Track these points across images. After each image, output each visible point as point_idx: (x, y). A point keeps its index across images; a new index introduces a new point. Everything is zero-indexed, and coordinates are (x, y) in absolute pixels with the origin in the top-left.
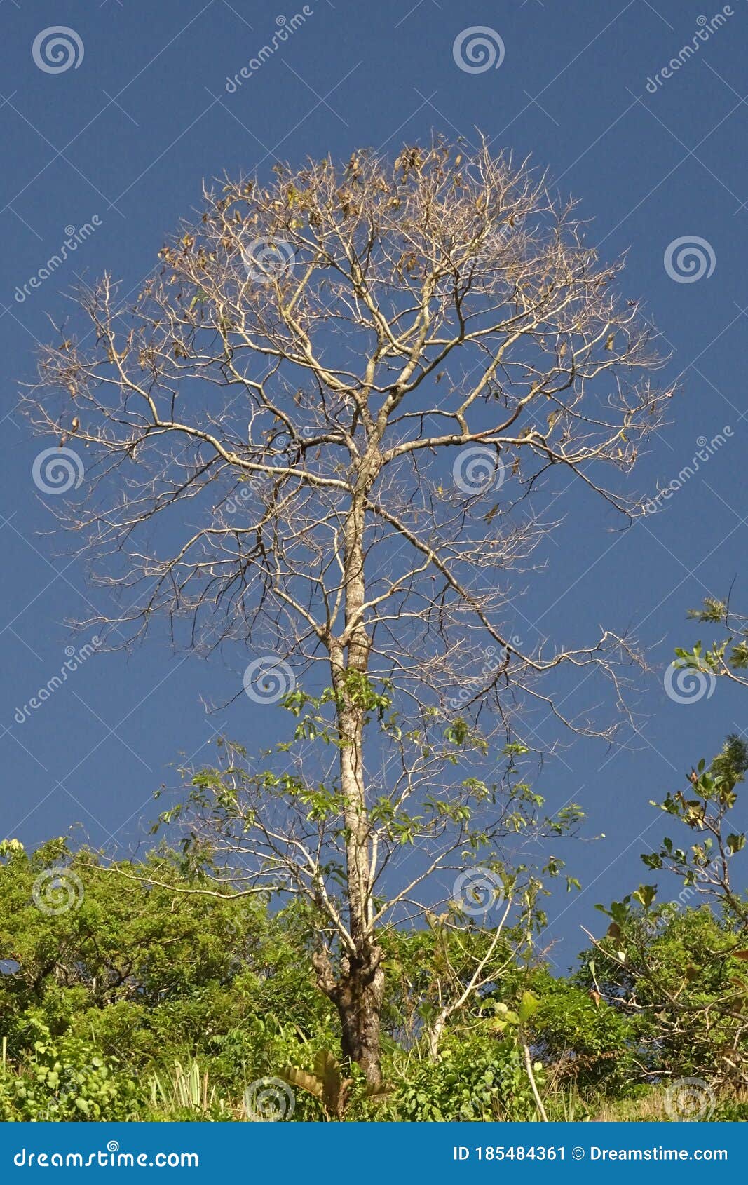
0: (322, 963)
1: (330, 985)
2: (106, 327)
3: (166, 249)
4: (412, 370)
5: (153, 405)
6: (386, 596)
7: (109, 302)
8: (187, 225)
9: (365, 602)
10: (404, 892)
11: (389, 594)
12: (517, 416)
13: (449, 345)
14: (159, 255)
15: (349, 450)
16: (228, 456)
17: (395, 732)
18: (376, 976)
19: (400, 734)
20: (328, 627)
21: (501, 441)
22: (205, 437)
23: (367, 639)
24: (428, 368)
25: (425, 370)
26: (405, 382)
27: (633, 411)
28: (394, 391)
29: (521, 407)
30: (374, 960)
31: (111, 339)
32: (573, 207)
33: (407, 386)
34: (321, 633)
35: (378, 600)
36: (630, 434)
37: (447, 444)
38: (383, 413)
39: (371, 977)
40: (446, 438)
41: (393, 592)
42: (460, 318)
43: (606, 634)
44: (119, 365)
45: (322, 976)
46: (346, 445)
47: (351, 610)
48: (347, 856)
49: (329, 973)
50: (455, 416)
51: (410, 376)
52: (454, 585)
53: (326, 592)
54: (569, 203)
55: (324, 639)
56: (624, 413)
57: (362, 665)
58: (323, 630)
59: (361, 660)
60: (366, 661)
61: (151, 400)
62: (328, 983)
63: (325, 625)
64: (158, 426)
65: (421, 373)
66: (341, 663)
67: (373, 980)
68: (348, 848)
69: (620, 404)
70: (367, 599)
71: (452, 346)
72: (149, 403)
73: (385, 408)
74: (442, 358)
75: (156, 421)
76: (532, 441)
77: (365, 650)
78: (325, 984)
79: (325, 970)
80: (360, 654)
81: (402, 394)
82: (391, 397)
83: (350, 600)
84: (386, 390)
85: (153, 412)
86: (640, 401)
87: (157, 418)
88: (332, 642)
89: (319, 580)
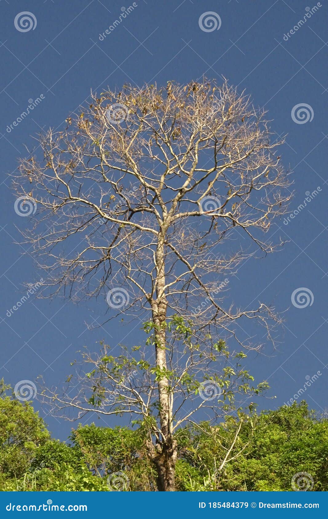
0: (150, 446)
1: (153, 456)
2: (50, 152)
3: (70, 119)
4: (189, 182)
5: (69, 189)
6: (174, 282)
7: (52, 141)
8: (83, 109)
9: (166, 285)
10: (188, 416)
11: (176, 281)
12: (225, 204)
13: (209, 172)
14: (66, 121)
15: (156, 215)
16: (103, 215)
17: (190, 345)
18: (174, 453)
19: (192, 345)
20: (152, 295)
21: (215, 215)
22: (93, 205)
23: (166, 301)
24: (198, 181)
25: (197, 182)
26: (186, 187)
27: (272, 206)
28: (181, 191)
29: (227, 201)
30: (174, 446)
31: (52, 159)
32: (264, 114)
33: (187, 189)
34: (148, 297)
35: (171, 284)
36: (270, 216)
37: (194, 215)
38: (176, 200)
39: (171, 454)
40: (194, 213)
41: (177, 281)
42: (216, 161)
43: (262, 304)
44: (55, 170)
45: (150, 452)
46: (155, 213)
47: (159, 288)
48: (160, 398)
49: (153, 450)
50: (197, 203)
51: (189, 185)
52: (196, 279)
53: (153, 280)
54: (263, 113)
55: (150, 300)
56: (268, 206)
57: (164, 313)
58: (149, 296)
59: (164, 311)
60: (166, 311)
61: (68, 187)
62: (153, 455)
63: (150, 294)
64: (71, 198)
65: (195, 183)
66: (157, 312)
67: (172, 455)
68: (160, 395)
69: (267, 202)
70: (166, 284)
71: (210, 173)
72: (68, 188)
73: (177, 198)
74: (205, 178)
75: (70, 197)
76: (228, 216)
77: (165, 306)
78: (152, 456)
79: (152, 449)
80: (164, 308)
81: (185, 193)
82: (179, 194)
83: (159, 283)
84: (178, 190)
85: (69, 192)
86: (276, 201)
87: (70, 195)
88: (153, 302)
89: (151, 274)
